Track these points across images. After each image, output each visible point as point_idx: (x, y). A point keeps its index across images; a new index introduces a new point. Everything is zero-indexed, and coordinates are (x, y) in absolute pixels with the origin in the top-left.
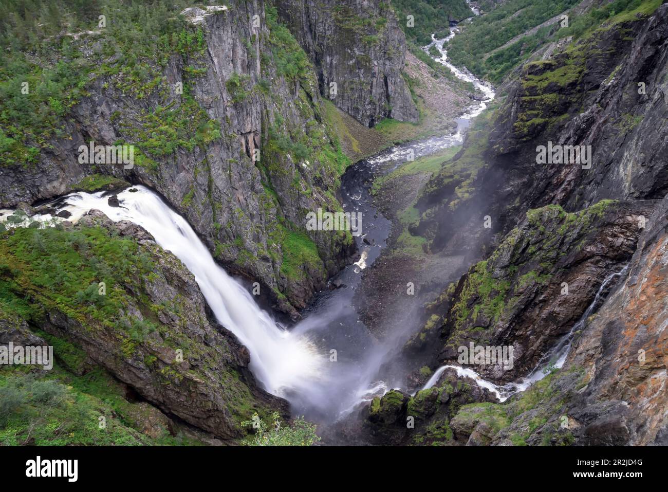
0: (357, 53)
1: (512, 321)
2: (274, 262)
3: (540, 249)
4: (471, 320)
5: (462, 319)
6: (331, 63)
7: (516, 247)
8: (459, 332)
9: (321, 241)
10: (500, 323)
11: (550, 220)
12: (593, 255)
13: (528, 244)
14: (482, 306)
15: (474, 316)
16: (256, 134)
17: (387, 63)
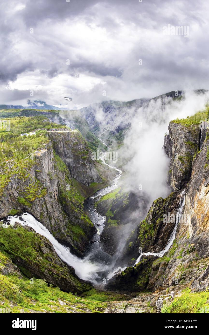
0: (81, 162)
1: (157, 235)
2: (71, 237)
3: (160, 211)
4: (146, 239)
5: (142, 239)
6: (73, 166)
7: (153, 212)
8: (143, 244)
9: (84, 227)
10: (154, 236)
11: (160, 202)
12: (173, 208)
13: (156, 211)
14: (148, 233)
15: (146, 237)
16: (56, 192)
17: (90, 165)
